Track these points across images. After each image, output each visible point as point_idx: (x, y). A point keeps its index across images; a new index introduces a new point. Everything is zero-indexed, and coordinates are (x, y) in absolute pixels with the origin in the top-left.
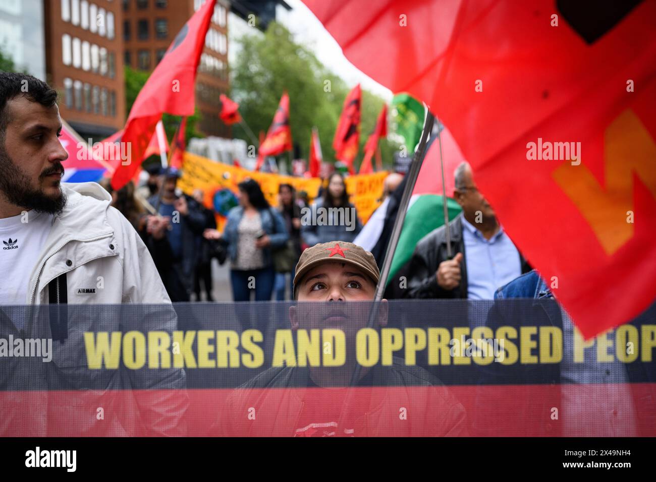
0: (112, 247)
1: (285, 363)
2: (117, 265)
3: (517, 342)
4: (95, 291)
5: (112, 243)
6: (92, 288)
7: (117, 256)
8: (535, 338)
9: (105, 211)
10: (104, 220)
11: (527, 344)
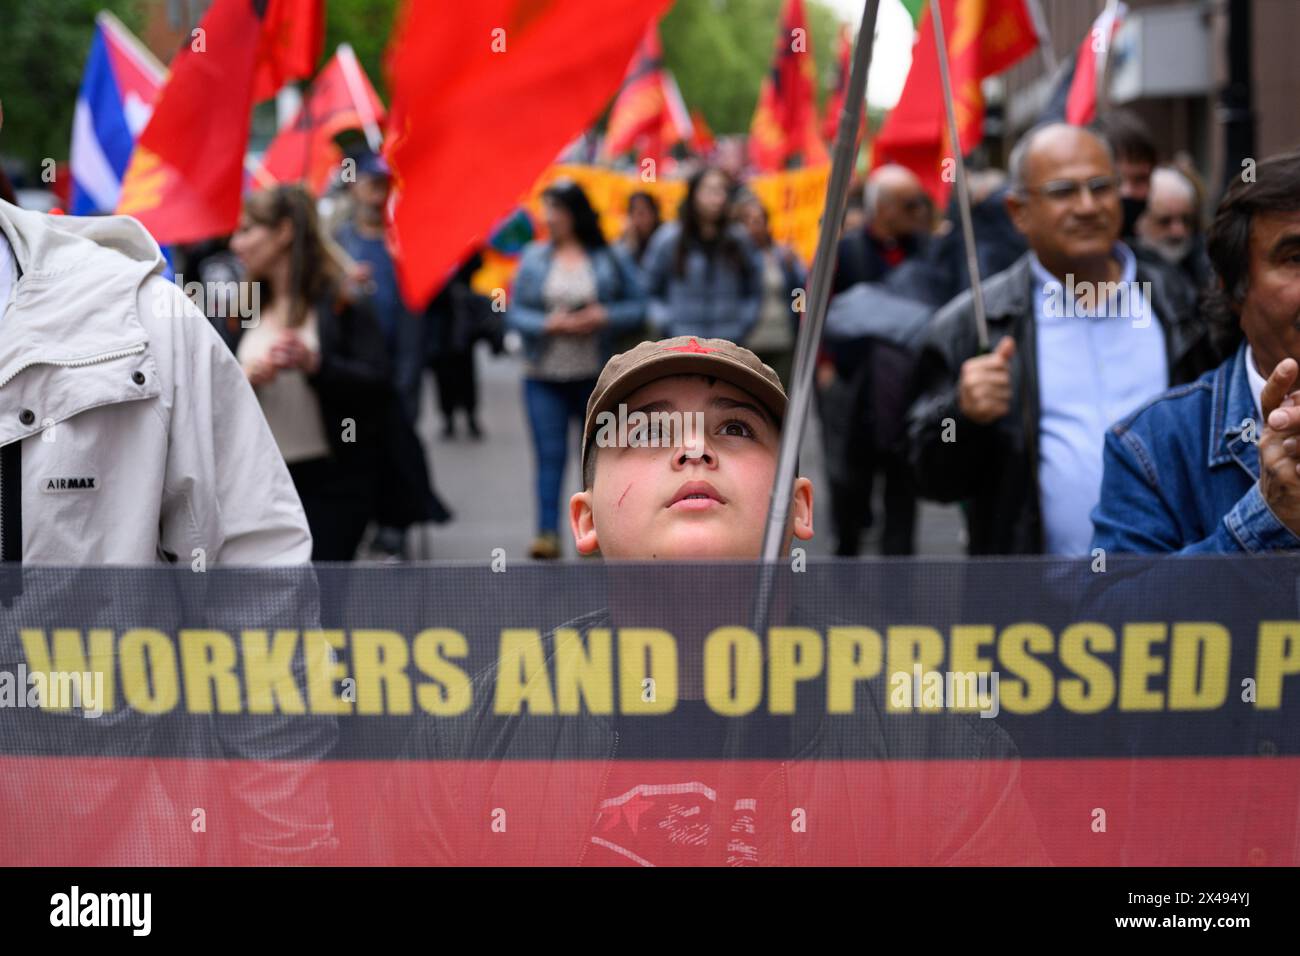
0: (139, 378)
1: (524, 704)
2: (152, 425)
3: (1113, 660)
4: (94, 482)
5: (143, 370)
6: (86, 476)
7: (153, 399)
8: (1161, 650)
9: (134, 291)
10: (127, 314)
11: (1138, 663)
